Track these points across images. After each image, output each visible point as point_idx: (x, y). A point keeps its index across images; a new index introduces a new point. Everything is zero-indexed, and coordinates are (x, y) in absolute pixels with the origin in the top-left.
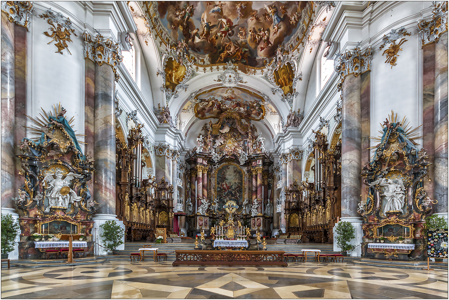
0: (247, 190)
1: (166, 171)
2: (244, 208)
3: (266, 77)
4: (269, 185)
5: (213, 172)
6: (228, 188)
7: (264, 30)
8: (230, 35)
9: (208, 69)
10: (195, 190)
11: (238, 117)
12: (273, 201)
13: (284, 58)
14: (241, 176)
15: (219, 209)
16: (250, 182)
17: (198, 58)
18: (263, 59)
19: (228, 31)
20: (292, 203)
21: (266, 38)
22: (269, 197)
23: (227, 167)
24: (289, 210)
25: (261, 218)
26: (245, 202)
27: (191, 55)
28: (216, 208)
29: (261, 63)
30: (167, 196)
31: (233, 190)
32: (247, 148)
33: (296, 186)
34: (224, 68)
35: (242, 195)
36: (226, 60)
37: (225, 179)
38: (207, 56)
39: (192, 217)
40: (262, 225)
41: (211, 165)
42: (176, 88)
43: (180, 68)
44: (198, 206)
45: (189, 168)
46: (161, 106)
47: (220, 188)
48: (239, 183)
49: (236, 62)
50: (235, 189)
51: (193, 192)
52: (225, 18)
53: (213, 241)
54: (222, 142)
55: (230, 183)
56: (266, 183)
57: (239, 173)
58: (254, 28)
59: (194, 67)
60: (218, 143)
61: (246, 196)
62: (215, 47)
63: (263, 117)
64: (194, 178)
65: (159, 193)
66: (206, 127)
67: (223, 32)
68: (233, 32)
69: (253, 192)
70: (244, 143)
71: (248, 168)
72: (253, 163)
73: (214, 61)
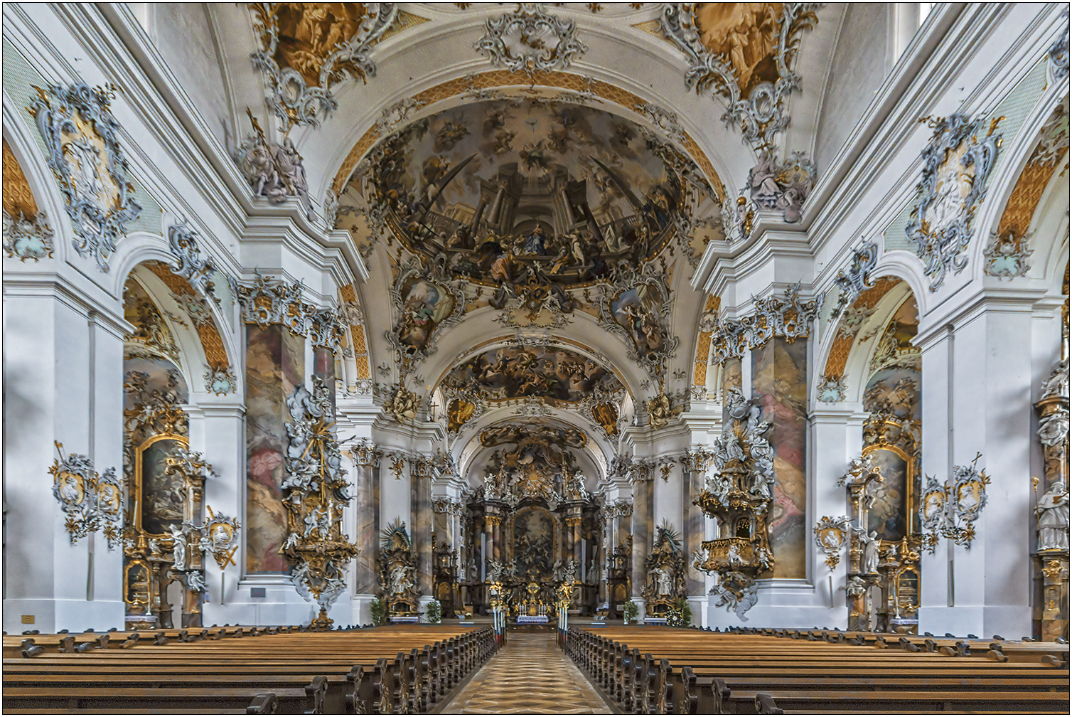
0: (560, 548)
1: (448, 532)
2: (556, 572)
3: (582, 413)
4: (593, 538)
5: (508, 521)
6: (532, 543)
7: (577, 364)
8: (532, 367)
9: (504, 403)
10: (480, 548)
11: (546, 444)
12: (599, 564)
13: (604, 396)
14: (551, 527)
15: (516, 574)
16: (565, 534)
17: (491, 392)
18: (578, 392)
19: (531, 363)
20: (617, 570)
21: (580, 371)
22: (594, 556)
23: (529, 513)
24: (613, 579)
25: (580, 588)
26: (557, 564)
27: (482, 390)
28: (512, 573)
29: (575, 396)
30: (450, 563)
31: (539, 546)
32: (561, 485)
33: (622, 549)
34: (526, 402)
35: (552, 554)
36: (529, 392)
37: (526, 530)
38: (502, 388)
39: (478, 585)
40: (580, 598)
41: (505, 511)
42: (461, 429)
43: (467, 407)
44: (487, 571)
45: (471, 516)
46: (441, 450)
47: (519, 544)
48: (548, 536)
49: (542, 394)
50: (542, 545)
51: (478, 550)
52: (526, 352)
53: (517, 617)
54: (522, 477)
55: (534, 536)
56: (589, 537)
57: (548, 521)
58: (564, 362)
59: (485, 403)
60: (515, 479)
61: (559, 555)
62: (514, 379)
63: (583, 446)
64: (479, 531)
65: (438, 560)
66: (497, 455)
67: (523, 365)
68: (537, 364)
69: (569, 550)
70: (556, 478)
71: (561, 515)
72: (569, 510)
73: (511, 394)
